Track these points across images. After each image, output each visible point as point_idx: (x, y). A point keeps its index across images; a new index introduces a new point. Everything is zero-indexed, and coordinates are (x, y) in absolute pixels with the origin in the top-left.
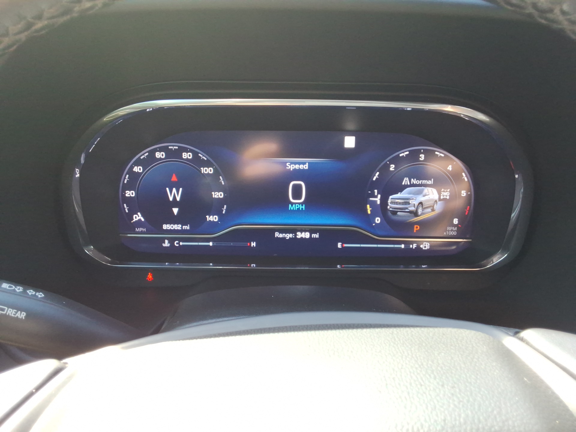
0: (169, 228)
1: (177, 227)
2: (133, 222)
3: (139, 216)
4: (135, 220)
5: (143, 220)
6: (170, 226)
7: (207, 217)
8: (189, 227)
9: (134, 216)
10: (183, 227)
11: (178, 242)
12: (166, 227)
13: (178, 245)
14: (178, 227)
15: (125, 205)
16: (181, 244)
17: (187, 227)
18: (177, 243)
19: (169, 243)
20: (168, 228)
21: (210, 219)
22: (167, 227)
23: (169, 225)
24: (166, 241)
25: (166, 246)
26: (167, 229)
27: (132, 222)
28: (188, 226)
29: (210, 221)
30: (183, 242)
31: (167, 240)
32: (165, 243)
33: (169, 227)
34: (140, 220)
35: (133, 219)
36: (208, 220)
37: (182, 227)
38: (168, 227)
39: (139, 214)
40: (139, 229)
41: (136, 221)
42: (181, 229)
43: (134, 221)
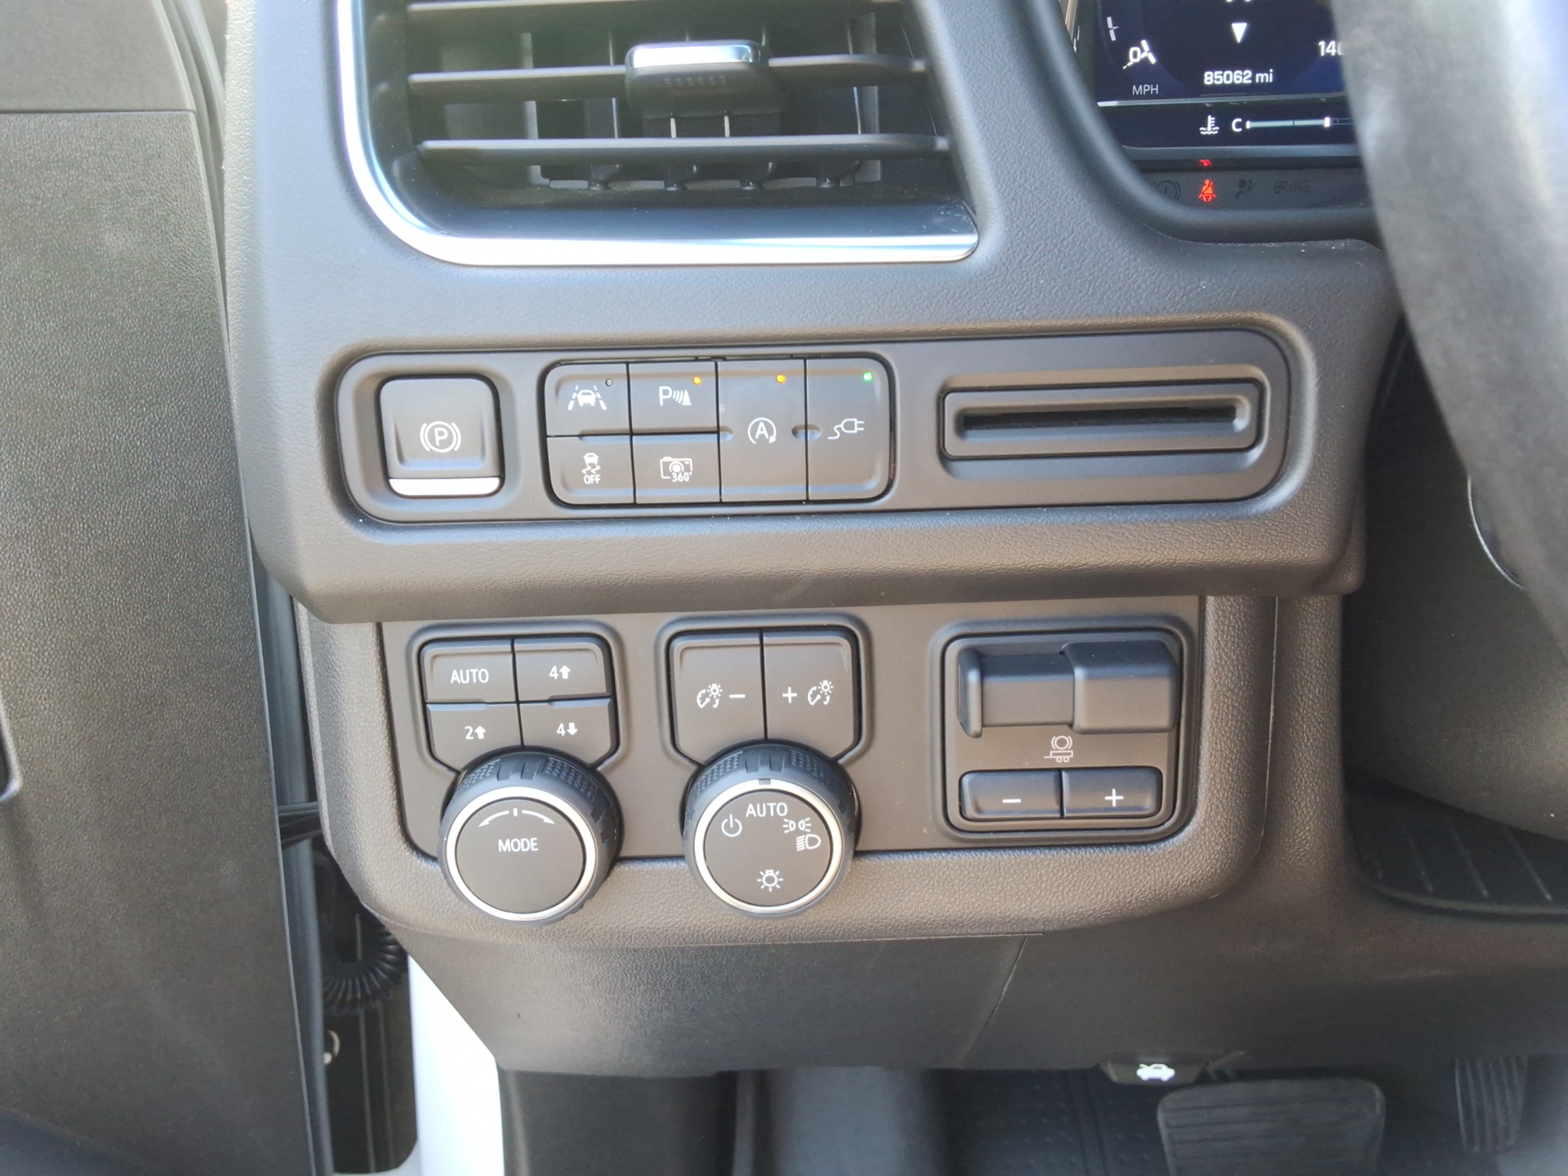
0: (1218, 80)
1: (1241, 77)
2: (1128, 68)
3: (1142, 51)
4: (1132, 61)
5: (1153, 60)
6: (1222, 75)
7: (1322, 44)
8: (1271, 75)
9: (1132, 50)
10: (1258, 75)
11: (1240, 120)
12: (1211, 78)
13: (1240, 130)
14: (1243, 76)
15: (1109, 20)
16: (1249, 125)
17: (1266, 77)
18: (1238, 125)
19: (1216, 125)
20: (1217, 82)
21: (1328, 51)
22: (1214, 79)
23: (1221, 72)
24: (1211, 120)
25: (1209, 133)
26: (1214, 85)
27: (1125, 67)
28: (1269, 74)
29: (1328, 55)
30: (1253, 119)
31: (1212, 117)
32: (1206, 126)
33: (1221, 77)
34: (1145, 61)
35: (1128, 61)
36: (1323, 54)
37: (1253, 78)
38: (1216, 77)
39: (1144, 43)
40: (1141, 87)
41: (1135, 65)
42: (1250, 82)
43: (1129, 64)
